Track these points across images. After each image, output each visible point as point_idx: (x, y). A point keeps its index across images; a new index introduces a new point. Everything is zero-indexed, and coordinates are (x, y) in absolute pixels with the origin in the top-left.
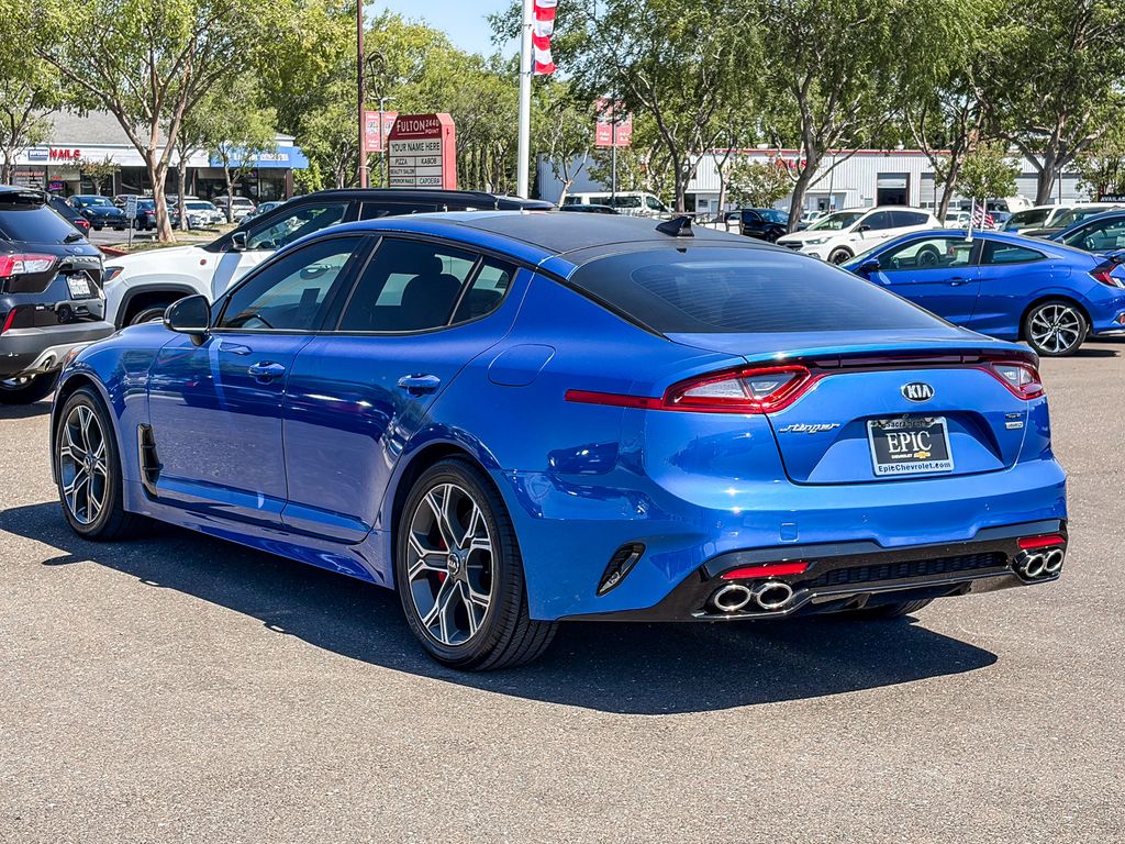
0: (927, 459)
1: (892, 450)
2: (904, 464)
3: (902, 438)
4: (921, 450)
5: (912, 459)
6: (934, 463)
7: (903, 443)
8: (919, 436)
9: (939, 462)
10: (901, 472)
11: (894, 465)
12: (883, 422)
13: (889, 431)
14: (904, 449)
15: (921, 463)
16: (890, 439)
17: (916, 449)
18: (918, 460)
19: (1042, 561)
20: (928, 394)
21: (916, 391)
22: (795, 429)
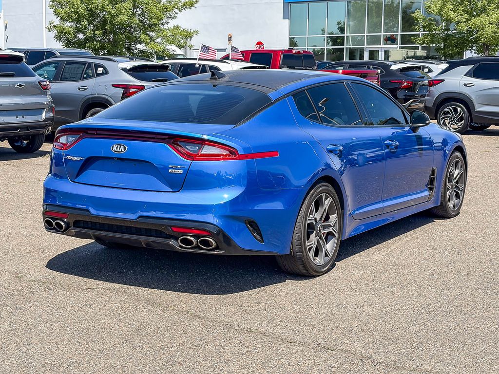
19: (192, 241)
20: (123, 150)
21: (117, 148)
22: (68, 158)
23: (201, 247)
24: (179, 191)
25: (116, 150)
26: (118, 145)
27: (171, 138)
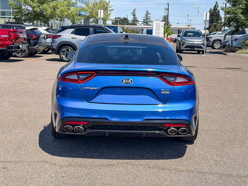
19: (176, 131)
20: (130, 82)
21: (126, 81)
22: (86, 88)
23: (181, 134)
24: (167, 103)
25: (125, 82)
26: (126, 79)
27: (159, 74)
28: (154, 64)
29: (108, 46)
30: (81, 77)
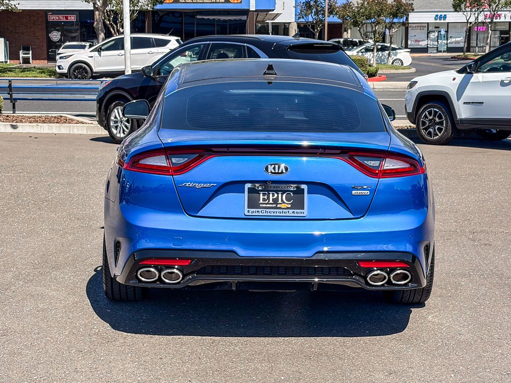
0: (288, 208)
1: (261, 201)
2: (267, 210)
3: (271, 195)
4: (284, 203)
5: (276, 208)
6: (291, 211)
7: (271, 198)
8: (284, 195)
9: (295, 211)
10: (265, 214)
11: (260, 210)
12: (257, 185)
13: (261, 191)
14: (271, 202)
15: (281, 210)
16: (261, 195)
17: (280, 202)
18: (280, 208)
19: (385, 276)
20: (284, 171)
21: (274, 168)
22: (187, 185)
23: (395, 283)
24: (364, 216)
25: (273, 171)
26: (275, 164)
27: (345, 153)
28: (333, 130)
29: (231, 91)
30: (174, 160)
